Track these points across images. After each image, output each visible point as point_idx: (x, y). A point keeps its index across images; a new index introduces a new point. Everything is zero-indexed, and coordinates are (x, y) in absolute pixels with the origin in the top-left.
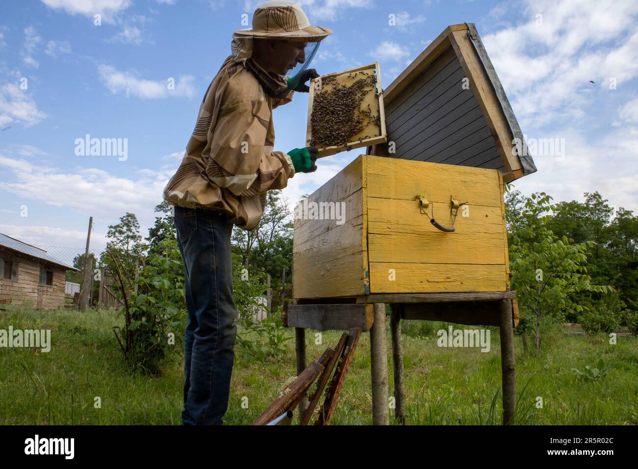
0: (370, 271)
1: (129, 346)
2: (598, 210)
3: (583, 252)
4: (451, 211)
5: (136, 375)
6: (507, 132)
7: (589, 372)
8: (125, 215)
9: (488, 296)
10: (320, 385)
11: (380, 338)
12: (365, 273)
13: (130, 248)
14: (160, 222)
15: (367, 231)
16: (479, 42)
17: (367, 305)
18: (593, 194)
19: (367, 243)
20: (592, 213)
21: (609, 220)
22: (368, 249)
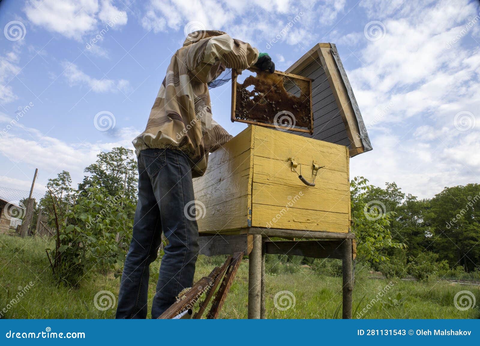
0: (253, 210)
1: (56, 264)
2: (395, 195)
3: (387, 218)
4: (313, 172)
5: (60, 286)
6: (354, 120)
7: (391, 301)
8: (62, 172)
9: (335, 235)
10: (209, 294)
11: (257, 260)
12: (249, 211)
13: (63, 197)
14: (87, 179)
15: (252, 180)
16: (338, 57)
17: (249, 235)
18: (392, 184)
19: (252, 189)
20: (390, 197)
21: (401, 202)
22: (252, 193)
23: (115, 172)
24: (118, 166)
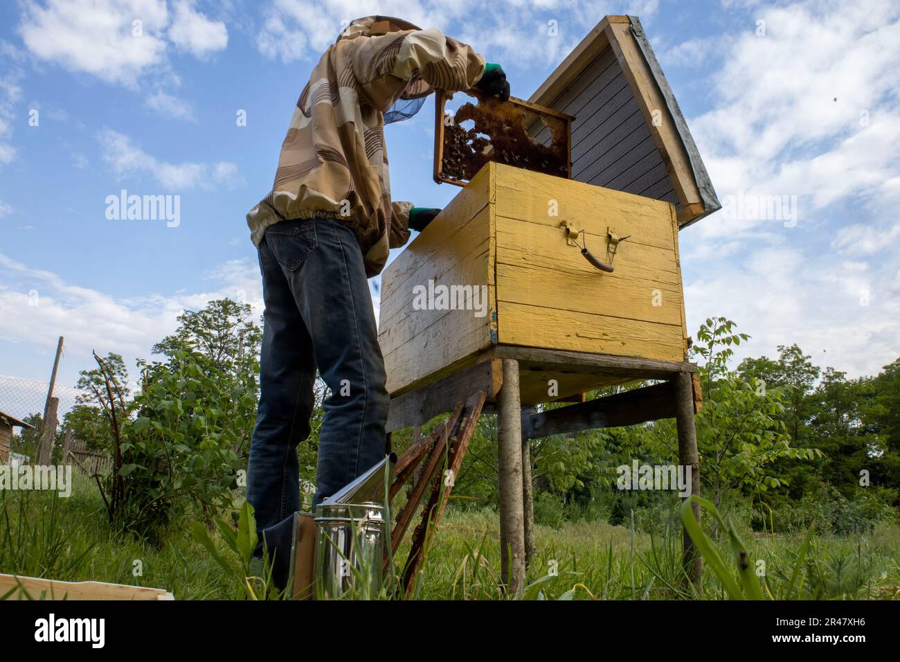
0: (499, 313)
1: (116, 501)
2: (798, 371)
4: (608, 247)
5: (125, 540)
8: (107, 356)
9: (660, 365)
11: (511, 406)
12: (491, 316)
14: (159, 368)
15: (495, 260)
17: (494, 360)
18: (790, 348)
19: (495, 275)
20: (789, 375)
21: (812, 385)
22: (495, 283)
23: (215, 350)
24: (221, 338)
